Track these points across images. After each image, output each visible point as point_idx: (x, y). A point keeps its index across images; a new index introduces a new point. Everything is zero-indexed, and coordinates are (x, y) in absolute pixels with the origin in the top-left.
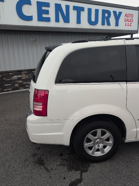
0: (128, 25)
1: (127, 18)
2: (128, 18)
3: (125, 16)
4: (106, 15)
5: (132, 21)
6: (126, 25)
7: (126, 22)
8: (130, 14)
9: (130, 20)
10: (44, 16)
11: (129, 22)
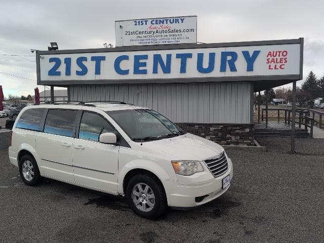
0: (275, 68)
1: (273, 57)
2: (275, 58)
3: (269, 55)
4: (229, 58)
5: (284, 61)
6: (270, 68)
7: (270, 64)
8: (280, 52)
9: (281, 60)
10: (141, 68)
11: (277, 62)
